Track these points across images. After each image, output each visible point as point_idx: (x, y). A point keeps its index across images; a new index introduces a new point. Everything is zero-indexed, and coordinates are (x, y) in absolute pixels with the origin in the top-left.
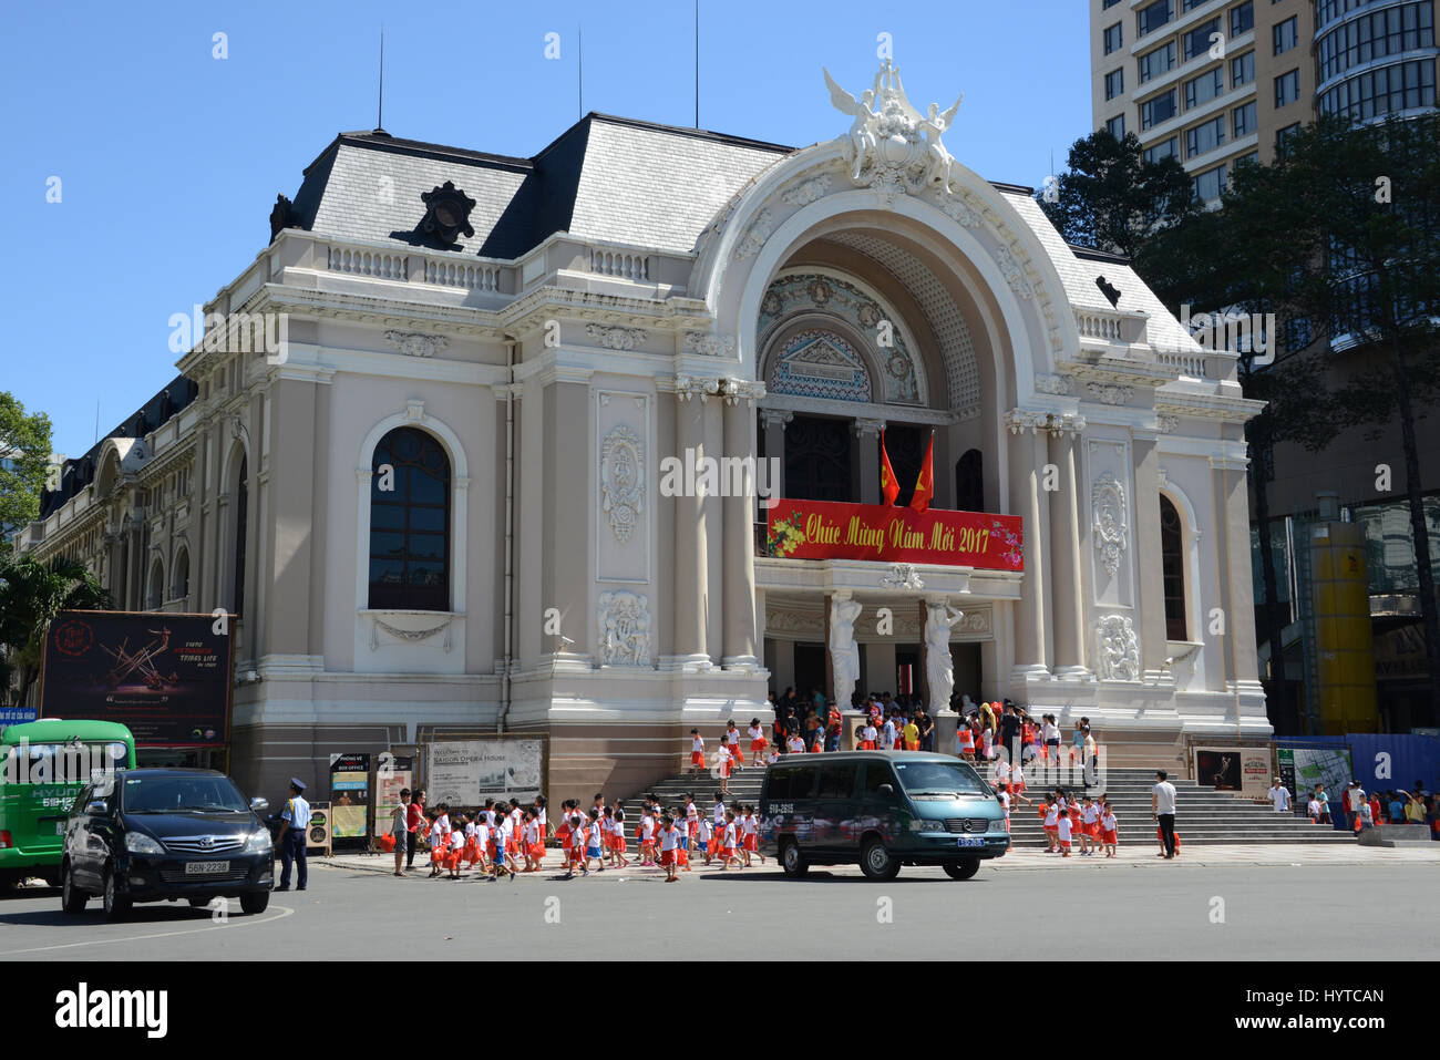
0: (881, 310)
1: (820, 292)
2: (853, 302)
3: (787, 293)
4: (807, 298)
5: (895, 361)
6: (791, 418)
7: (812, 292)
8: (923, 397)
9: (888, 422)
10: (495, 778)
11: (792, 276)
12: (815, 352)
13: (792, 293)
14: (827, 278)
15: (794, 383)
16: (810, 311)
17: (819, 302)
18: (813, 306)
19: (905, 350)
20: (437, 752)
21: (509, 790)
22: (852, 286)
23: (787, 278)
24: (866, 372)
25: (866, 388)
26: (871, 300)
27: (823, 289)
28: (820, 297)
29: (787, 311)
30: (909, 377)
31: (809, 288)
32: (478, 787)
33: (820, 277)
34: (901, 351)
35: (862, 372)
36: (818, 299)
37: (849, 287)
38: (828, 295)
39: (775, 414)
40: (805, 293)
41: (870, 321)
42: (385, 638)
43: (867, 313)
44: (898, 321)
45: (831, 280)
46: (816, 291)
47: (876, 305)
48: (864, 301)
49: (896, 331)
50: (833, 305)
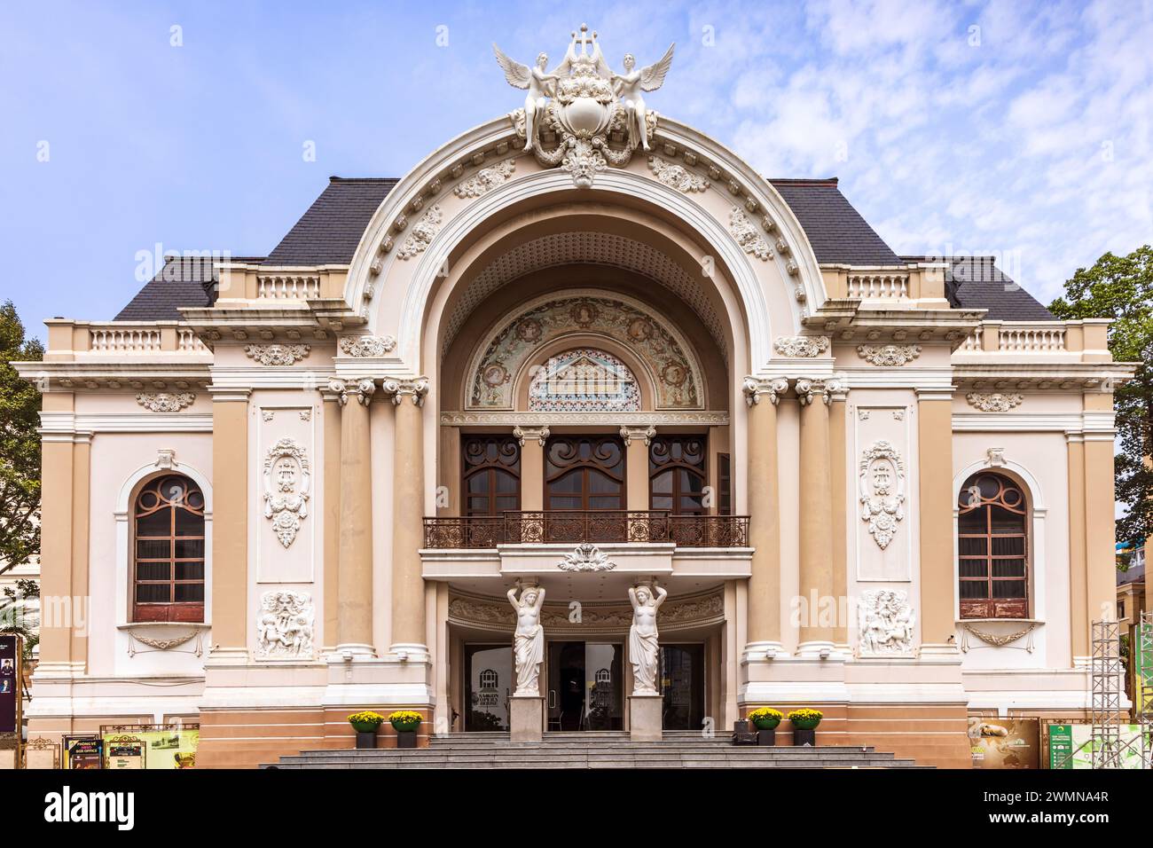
0: (654, 322)
1: (584, 313)
2: (623, 318)
3: (547, 319)
4: (571, 321)
5: (671, 369)
6: (547, 432)
7: (575, 315)
8: (700, 400)
9: (656, 427)
11: (553, 302)
12: (575, 368)
13: (554, 319)
14: (592, 300)
15: (554, 400)
16: (573, 332)
17: (584, 323)
18: (577, 328)
19: (683, 359)
22: (621, 304)
23: (547, 305)
24: (635, 384)
25: (635, 398)
26: (641, 314)
27: (589, 311)
28: (585, 319)
30: (687, 384)
31: (573, 311)
33: (584, 299)
34: (678, 360)
36: (582, 320)
37: (618, 305)
38: (594, 315)
39: (532, 431)
40: (568, 316)
41: (641, 335)
42: (139, 647)
43: (638, 328)
44: (673, 332)
45: (596, 300)
46: (579, 313)
47: (649, 318)
48: (633, 316)
49: (672, 342)
50: (601, 324)
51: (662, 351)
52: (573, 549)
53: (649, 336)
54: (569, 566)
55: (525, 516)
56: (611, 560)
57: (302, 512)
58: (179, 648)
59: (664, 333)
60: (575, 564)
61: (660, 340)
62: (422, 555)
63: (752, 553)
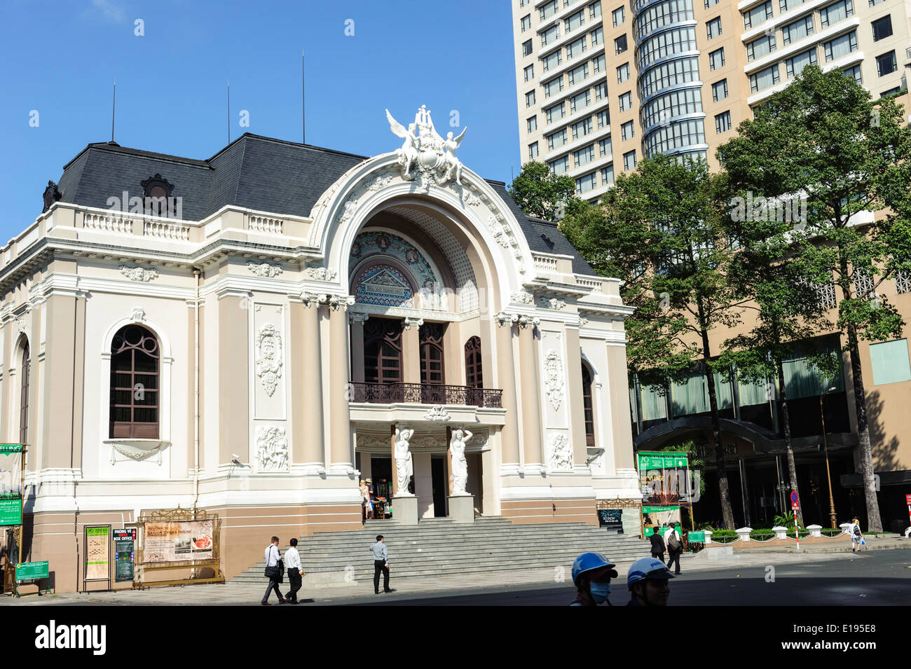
0: (420, 253)
1: (383, 242)
2: (403, 248)
3: (364, 243)
4: (376, 246)
6: (367, 318)
7: (379, 243)
8: (445, 304)
9: (424, 320)
10: (185, 544)
11: (367, 233)
12: (380, 278)
13: (367, 243)
14: (387, 234)
15: (369, 297)
16: (378, 253)
17: (383, 249)
18: (379, 250)
19: (434, 277)
20: (149, 528)
21: (193, 551)
22: (402, 239)
23: (363, 234)
24: (410, 291)
25: (410, 299)
26: (412, 247)
27: (385, 240)
28: (383, 246)
29: (364, 254)
30: (436, 293)
31: (377, 240)
32: (174, 550)
33: (383, 233)
34: (431, 278)
35: (408, 290)
36: (382, 246)
37: (400, 239)
38: (388, 244)
39: (359, 315)
40: (374, 242)
41: (413, 260)
42: (120, 456)
43: (411, 255)
44: (429, 260)
45: (389, 235)
46: (381, 241)
47: (416, 250)
48: (409, 248)
49: (428, 266)
50: (391, 250)
51: (423, 271)
52: (432, 408)
53: (417, 261)
54: (431, 417)
55: (406, 386)
56: (449, 414)
57: (278, 374)
58: (149, 459)
59: (424, 260)
60: (433, 416)
61: (422, 264)
62: (350, 406)
63: (505, 412)
